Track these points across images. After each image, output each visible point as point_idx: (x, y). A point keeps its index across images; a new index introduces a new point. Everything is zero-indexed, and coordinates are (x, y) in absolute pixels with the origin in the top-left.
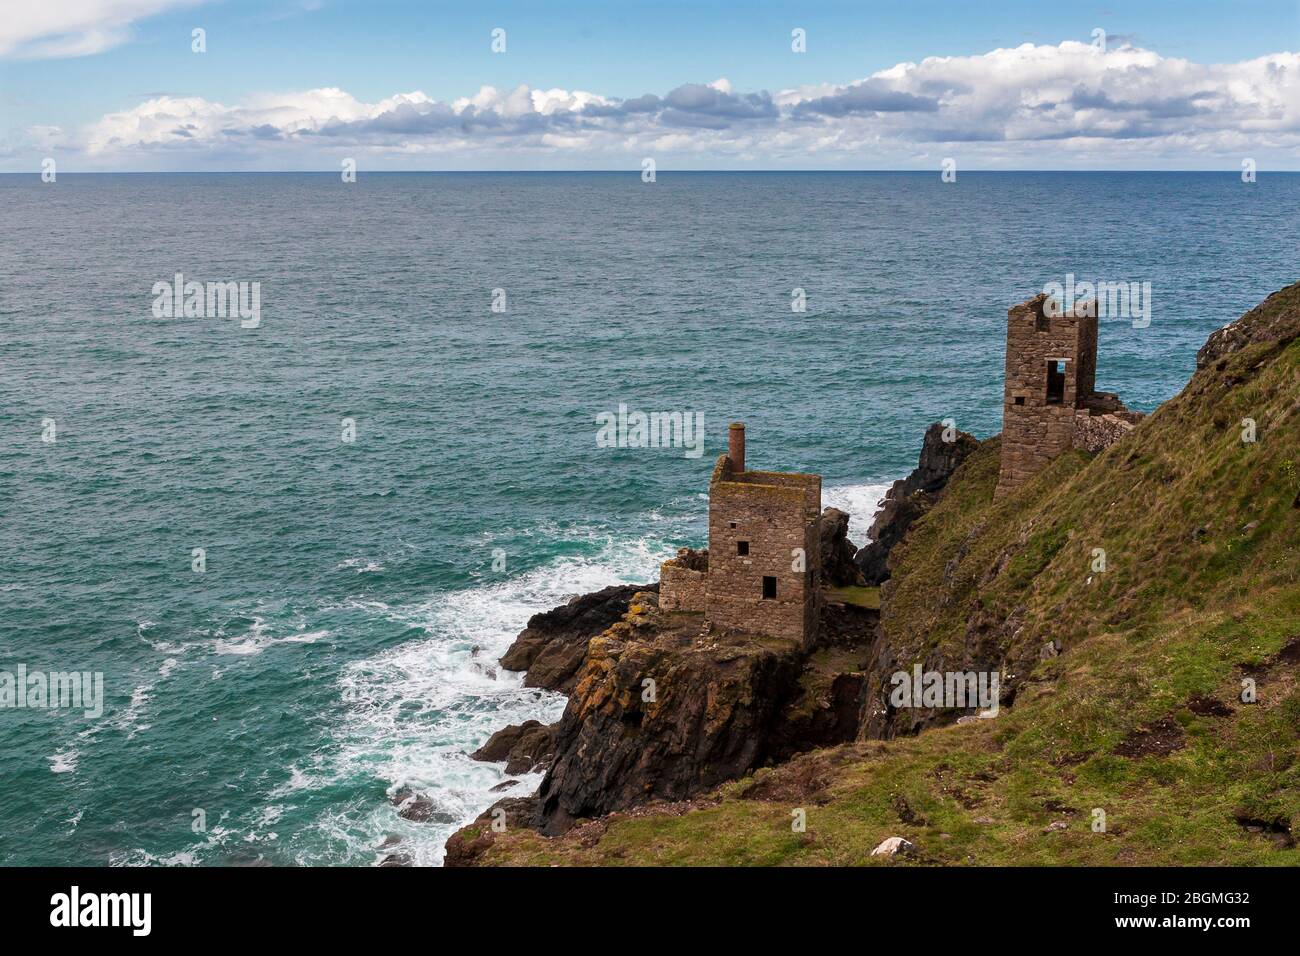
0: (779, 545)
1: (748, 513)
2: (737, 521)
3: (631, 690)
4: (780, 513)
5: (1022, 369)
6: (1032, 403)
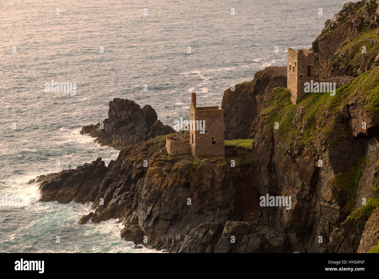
1: (207, 119)
3: (185, 176)
4: (217, 118)
5: (301, 68)
6: (304, 77)
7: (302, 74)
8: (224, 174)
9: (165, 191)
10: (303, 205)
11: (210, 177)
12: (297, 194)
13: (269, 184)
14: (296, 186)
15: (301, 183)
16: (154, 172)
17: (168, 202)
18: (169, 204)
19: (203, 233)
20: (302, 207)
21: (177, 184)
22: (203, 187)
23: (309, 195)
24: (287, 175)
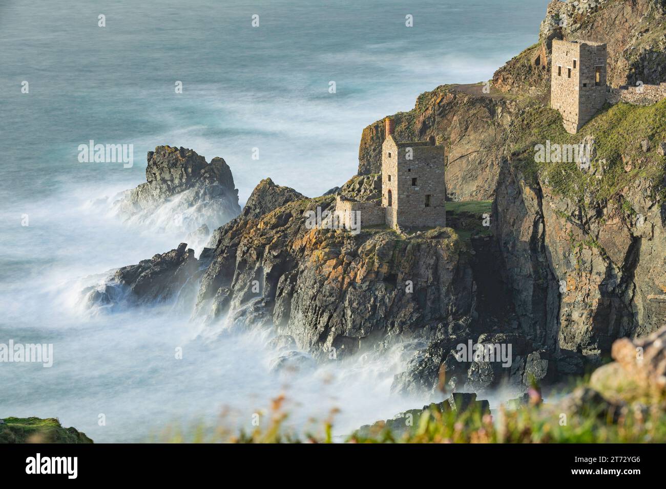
0: (433, 177)
1: (417, 162)
2: (411, 167)
3: (388, 262)
4: (433, 160)
5: (586, 71)
6: (590, 86)
7: (587, 81)
8: (457, 257)
9: (351, 289)
10: (610, 302)
11: (432, 262)
12: (599, 283)
13: (534, 272)
14: (594, 271)
15: (606, 265)
16: (326, 257)
17: (358, 308)
18: (361, 311)
19: (440, 355)
20: (610, 306)
21: (373, 275)
22: (419, 279)
23: (620, 285)
24: (577, 253)
